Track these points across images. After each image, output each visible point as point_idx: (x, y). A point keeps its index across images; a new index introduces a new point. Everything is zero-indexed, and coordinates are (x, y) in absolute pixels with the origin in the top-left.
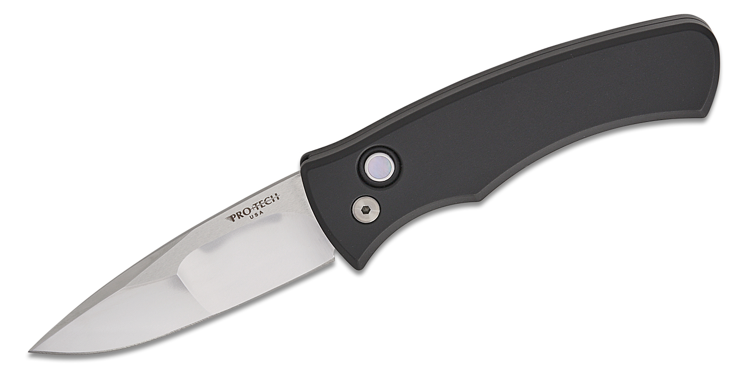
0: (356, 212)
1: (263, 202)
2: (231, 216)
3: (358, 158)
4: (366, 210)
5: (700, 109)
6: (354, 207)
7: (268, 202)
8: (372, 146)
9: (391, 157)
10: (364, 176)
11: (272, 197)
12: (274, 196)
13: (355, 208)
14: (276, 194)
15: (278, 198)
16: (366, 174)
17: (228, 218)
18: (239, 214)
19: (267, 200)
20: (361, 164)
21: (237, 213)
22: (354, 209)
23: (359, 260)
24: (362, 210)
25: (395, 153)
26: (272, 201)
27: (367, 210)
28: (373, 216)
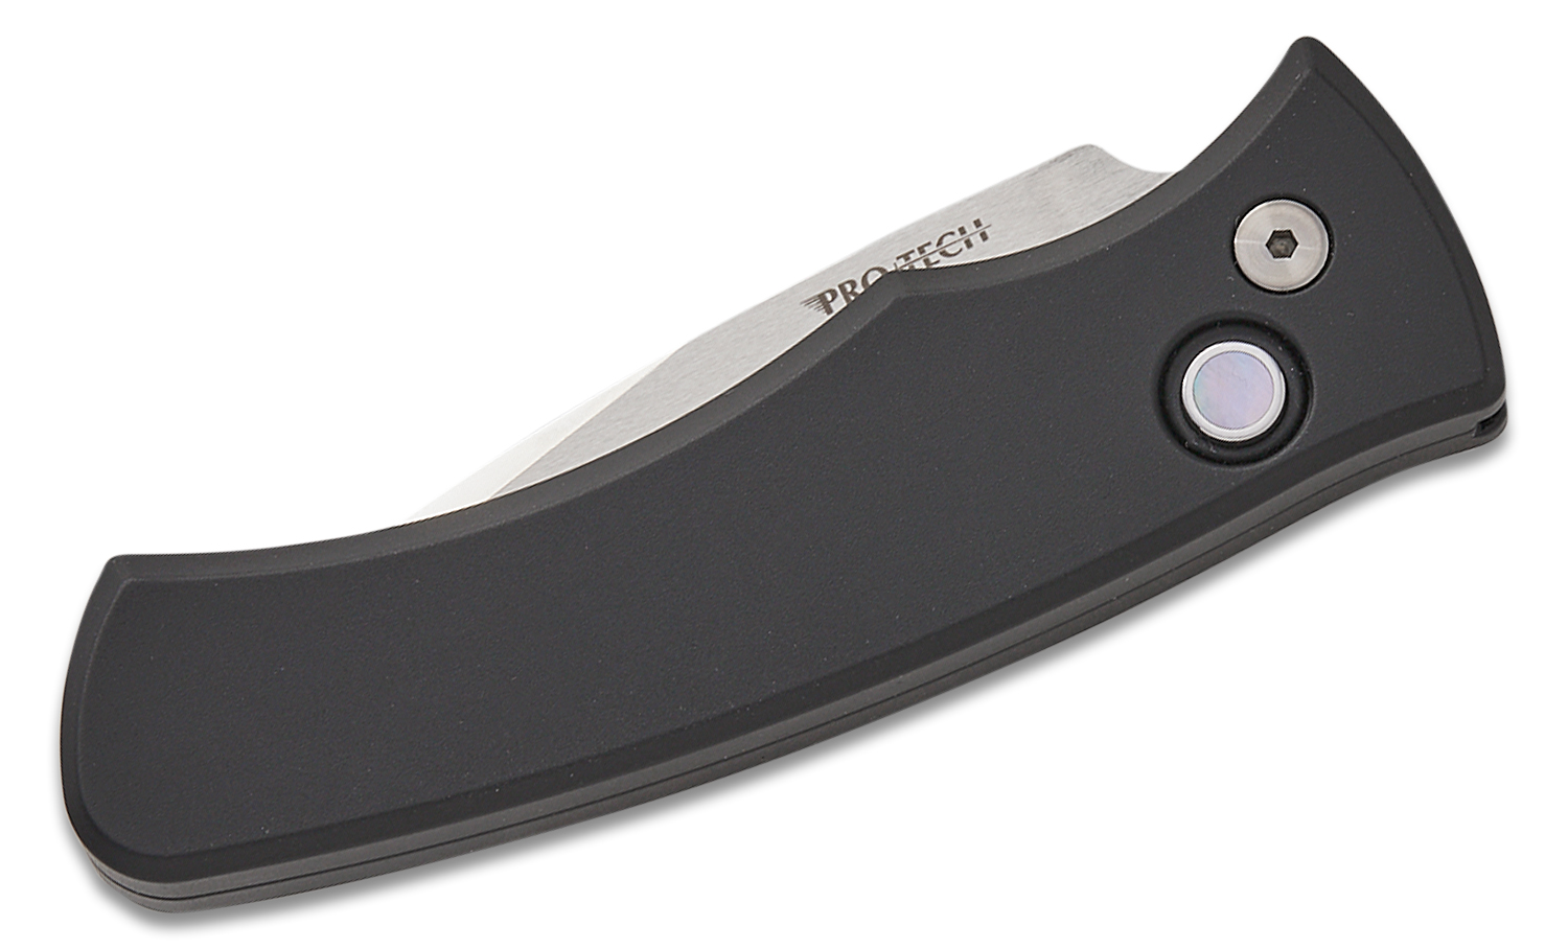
0: (1318, 238)
1: (933, 247)
2: (822, 297)
3: (1307, 422)
4: (1282, 243)
5: (128, 586)
6: (1322, 254)
7: (949, 250)
8: (1258, 465)
9: (1195, 427)
10: (1287, 361)
11: (962, 231)
12: (971, 229)
13: (1318, 249)
14: (978, 223)
15: (984, 237)
16: (1282, 370)
17: (808, 302)
18: (849, 288)
19: (946, 241)
20: (1296, 403)
21: (841, 287)
22: (1323, 246)
23: (1307, 72)
24: (1296, 244)
25: (1180, 440)
26: (964, 246)
27: (1279, 245)
28: (1259, 223)
